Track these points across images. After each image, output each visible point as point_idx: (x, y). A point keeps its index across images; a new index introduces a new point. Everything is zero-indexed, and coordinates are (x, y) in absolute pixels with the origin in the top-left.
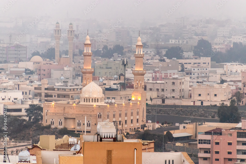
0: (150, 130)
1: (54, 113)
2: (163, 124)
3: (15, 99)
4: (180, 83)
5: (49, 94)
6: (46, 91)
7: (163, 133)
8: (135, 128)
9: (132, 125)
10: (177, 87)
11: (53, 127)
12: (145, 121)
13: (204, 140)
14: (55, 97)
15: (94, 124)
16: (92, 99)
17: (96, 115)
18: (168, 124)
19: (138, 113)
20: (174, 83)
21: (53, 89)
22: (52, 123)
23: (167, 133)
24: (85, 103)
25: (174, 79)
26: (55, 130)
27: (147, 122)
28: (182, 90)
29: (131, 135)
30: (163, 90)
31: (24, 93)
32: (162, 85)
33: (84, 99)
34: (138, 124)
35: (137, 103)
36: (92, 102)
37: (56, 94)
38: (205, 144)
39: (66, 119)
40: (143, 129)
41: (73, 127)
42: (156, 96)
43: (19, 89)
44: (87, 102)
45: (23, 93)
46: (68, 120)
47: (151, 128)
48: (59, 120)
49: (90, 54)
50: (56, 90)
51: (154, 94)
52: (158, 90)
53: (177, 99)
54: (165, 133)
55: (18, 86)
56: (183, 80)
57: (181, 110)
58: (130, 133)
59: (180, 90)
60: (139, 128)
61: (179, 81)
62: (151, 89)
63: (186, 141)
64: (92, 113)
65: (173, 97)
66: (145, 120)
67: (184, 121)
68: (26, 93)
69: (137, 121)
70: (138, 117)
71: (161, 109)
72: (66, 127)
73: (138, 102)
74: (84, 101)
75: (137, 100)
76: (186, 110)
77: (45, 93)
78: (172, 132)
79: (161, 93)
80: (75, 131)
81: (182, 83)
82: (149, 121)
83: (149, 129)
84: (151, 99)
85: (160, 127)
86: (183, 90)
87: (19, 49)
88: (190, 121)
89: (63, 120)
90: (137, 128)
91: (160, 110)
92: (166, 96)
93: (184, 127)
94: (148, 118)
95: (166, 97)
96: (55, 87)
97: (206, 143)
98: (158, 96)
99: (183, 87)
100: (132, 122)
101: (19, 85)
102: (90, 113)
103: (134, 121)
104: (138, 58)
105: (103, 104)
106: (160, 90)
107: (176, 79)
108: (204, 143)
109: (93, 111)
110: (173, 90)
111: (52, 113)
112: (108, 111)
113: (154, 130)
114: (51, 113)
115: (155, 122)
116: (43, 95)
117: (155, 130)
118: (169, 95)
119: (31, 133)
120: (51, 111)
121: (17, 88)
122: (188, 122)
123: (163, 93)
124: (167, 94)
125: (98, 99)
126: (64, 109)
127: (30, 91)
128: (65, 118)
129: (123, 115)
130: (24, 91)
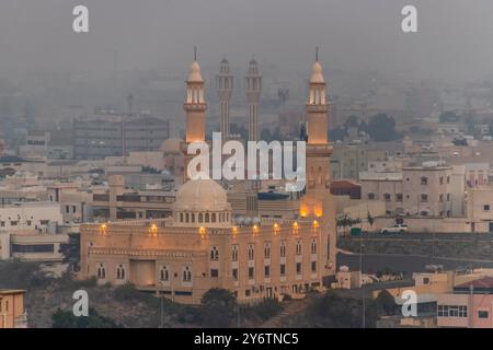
0: (346, 289)
1: (105, 249)
2: (379, 275)
3: (43, 222)
4: (441, 179)
5: (128, 210)
6: (120, 204)
7: (372, 295)
8: (307, 285)
9: (299, 277)
10: (434, 190)
11: (101, 282)
12: (334, 268)
13: (452, 307)
14: (141, 216)
15: (200, 274)
16: (201, 215)
17: (206, 251)
18: (394, 274)
19: (314, 248)
20: (424, 180)
21: (137, 198)
22: (102, 273)
23: (380, 294)
24: (184, 225)
25: (426, 169)
26: (105, 290)
27: (338, 270)
28: (445, 197)
29: (297, 300)
30: (400, 197)
31: (71, 209)
32: (398, 184)
33: (182, 215)
34: (314, 276)
35: (311, 224)
36: (201, 221)
37: (144, 211)
38: (454, 317)
39: (133, 262)
40: (329, 286)
41: (150, 282)
42: (383, 213)
43: (57, 200)
44: (187, 221)
45: (67, 208)
46: (139, 266)
47: (347, 285)
48: (118, 267)
49: (200, 107)
50: (143, 199)
51: (378, 208)
52: (387, 197)
53: (433, 217)
54: (376, 294)
55: (54, 191)
56: (448, 173)
57: (437, 243)
58: (294, 296)
59: (441, 196)
60: (318, 284)
61: (437, 175)
62: (371, 196)
63: (427, 314)
64: (196, 248)
65: (424, 214)
66: (333, 264)
67: (427, 267)
68: (74, 207)
69: (314, 268)
70: (314, 258)
71: (389, 242)
72: (134, 282)
73: (315, 222)
74: (182, 221)
75: (312, 217)
76: (447, 243)
77: (119, 208)
78: (393, 292)
79: (395, 205)
80: (154, 292)
81: (445, 180)
82: (341, 268)
83: (344, 286)
84: (371, 220)
85: (371, 281)
86: (448, 195)
87: (150, 127)
88: (441, 266)
89: (126, 267)
90: (313, 284)
91: (387, 245)
92: (406, 211)
93: (426, 281)
94: (341, 260)
95: (408, 214)
96: (140, 193)
97: (456, 315)
98: (388, 212)
99: (449, 189)
100: (298, 270)
101: (57, 190)
102: (190, 249)
103: (306, 268)
104: (315, 115)
105: (226, 225)
106: (393, 198)
107: (432, 169)
108: (452, 315)
109: (199, 242)
110: (425, 197)
111: (102, 249)
112: (235, 242)
113: (354, 288)
114: (98, 249)
115: (357, 270)
116: (113, 212)
117: (358, 288)
118: (414, 209)
119: (47, 296)
120: (101, 243)
121: (54, 198)
122: (436, 267)
123: (399, 205)
124: (411, 207)
125: (214, 215)
126: (130, 239)
127: (83, 203)
128: (131, 260)
129: (275, 252)
130: (70, 204)
